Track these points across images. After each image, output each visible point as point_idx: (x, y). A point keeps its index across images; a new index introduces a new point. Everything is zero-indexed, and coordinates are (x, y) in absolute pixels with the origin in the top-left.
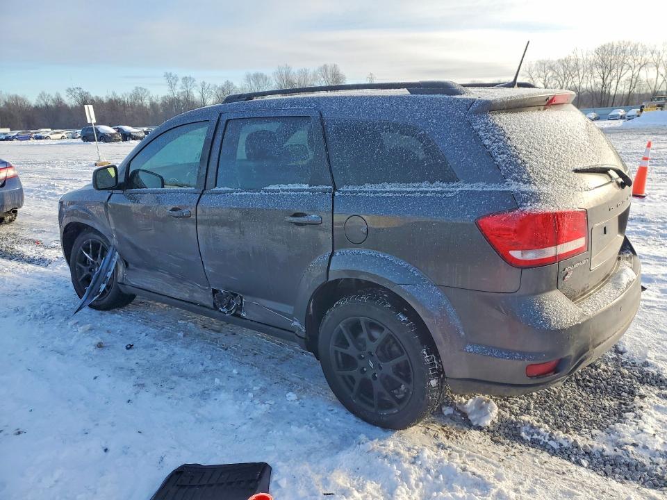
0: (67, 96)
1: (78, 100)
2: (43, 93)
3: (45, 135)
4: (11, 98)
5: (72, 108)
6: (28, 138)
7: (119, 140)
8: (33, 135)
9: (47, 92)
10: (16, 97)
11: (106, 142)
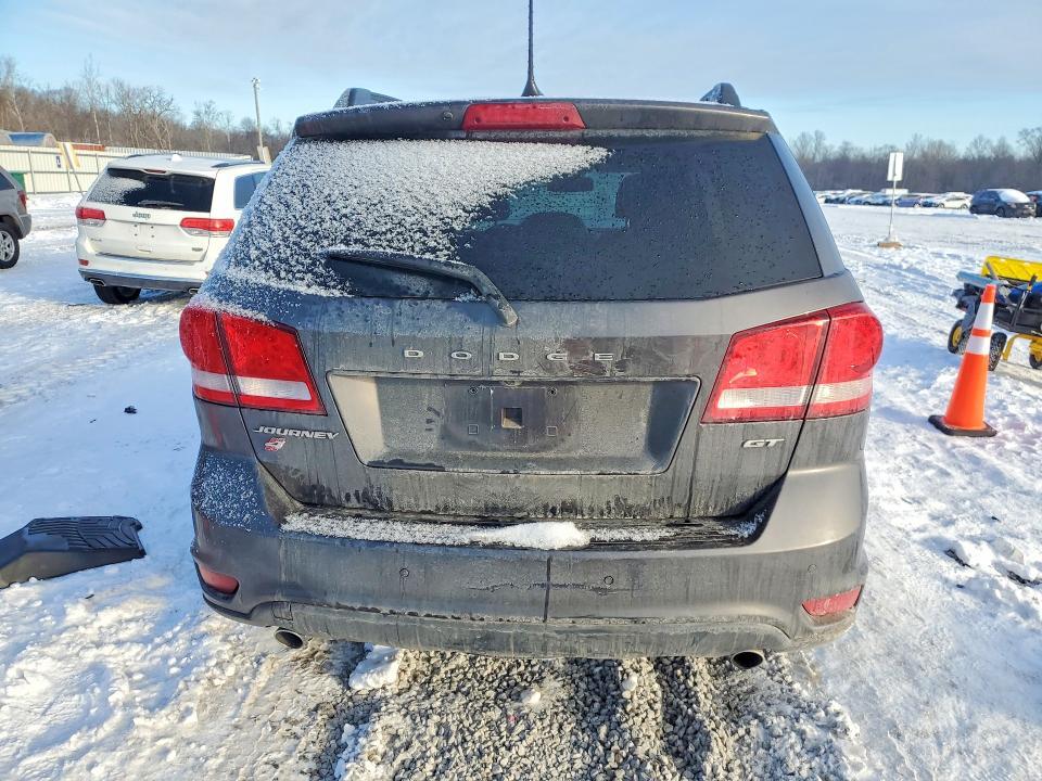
0: (1018, 142)
1: (1032, 148)
2: (981, 138)
3: (938, 202)
4: (932, 144)
5: (1021, 161)
6: (912, 204)
7: (1030, 215)
8: (921, 201)
9: (987, 136)
10: (941, 143)
11: (1005, 216)
